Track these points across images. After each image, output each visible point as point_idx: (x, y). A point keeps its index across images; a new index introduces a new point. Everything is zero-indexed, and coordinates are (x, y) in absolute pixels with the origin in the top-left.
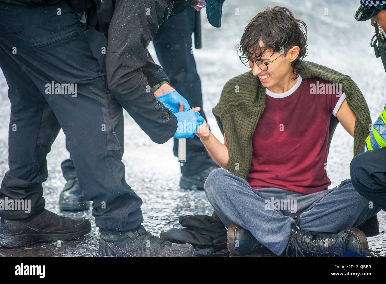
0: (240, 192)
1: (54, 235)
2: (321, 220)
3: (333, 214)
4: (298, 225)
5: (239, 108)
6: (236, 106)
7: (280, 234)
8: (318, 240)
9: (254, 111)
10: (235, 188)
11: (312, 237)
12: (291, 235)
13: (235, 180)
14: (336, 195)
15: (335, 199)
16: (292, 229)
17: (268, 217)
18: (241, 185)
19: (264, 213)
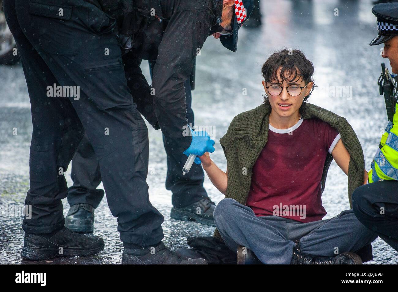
0: (247, 220)
1: (72, 250)
2: (320, 245)
3: (332, 240)
4: (299, 249)
5: (243, 141)
6: (241, 138)
7: (283, 256)
8: (317, 263)
9: (256, 144)
10: (243, 216)
11: (312, 260)
12: (293, 258)
13: (242, 209)
14: (336, 224)
15: (335, 227)
16: (294, 252)
17: (272, 242)
18: (247, 213)
19: (268, 238)
